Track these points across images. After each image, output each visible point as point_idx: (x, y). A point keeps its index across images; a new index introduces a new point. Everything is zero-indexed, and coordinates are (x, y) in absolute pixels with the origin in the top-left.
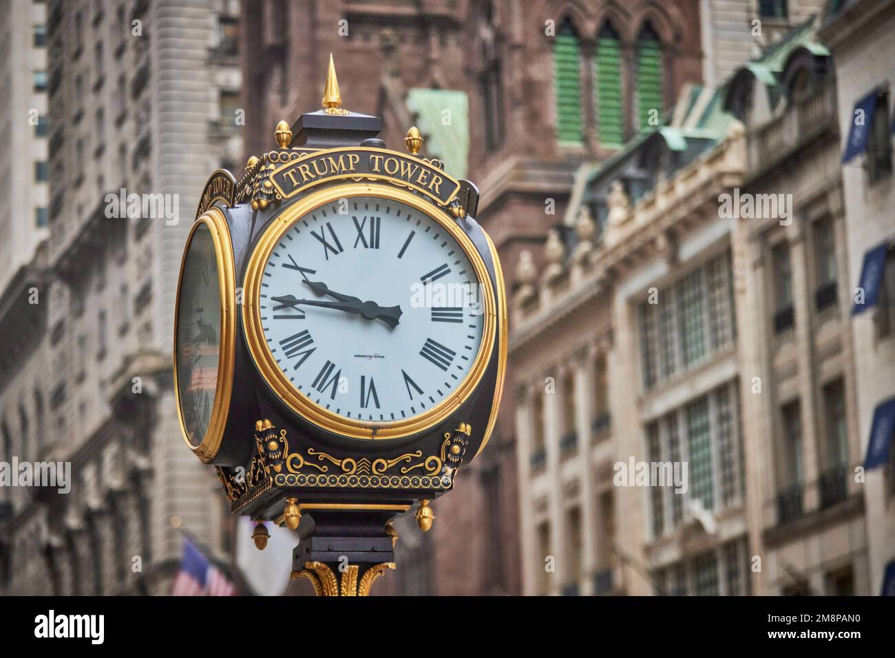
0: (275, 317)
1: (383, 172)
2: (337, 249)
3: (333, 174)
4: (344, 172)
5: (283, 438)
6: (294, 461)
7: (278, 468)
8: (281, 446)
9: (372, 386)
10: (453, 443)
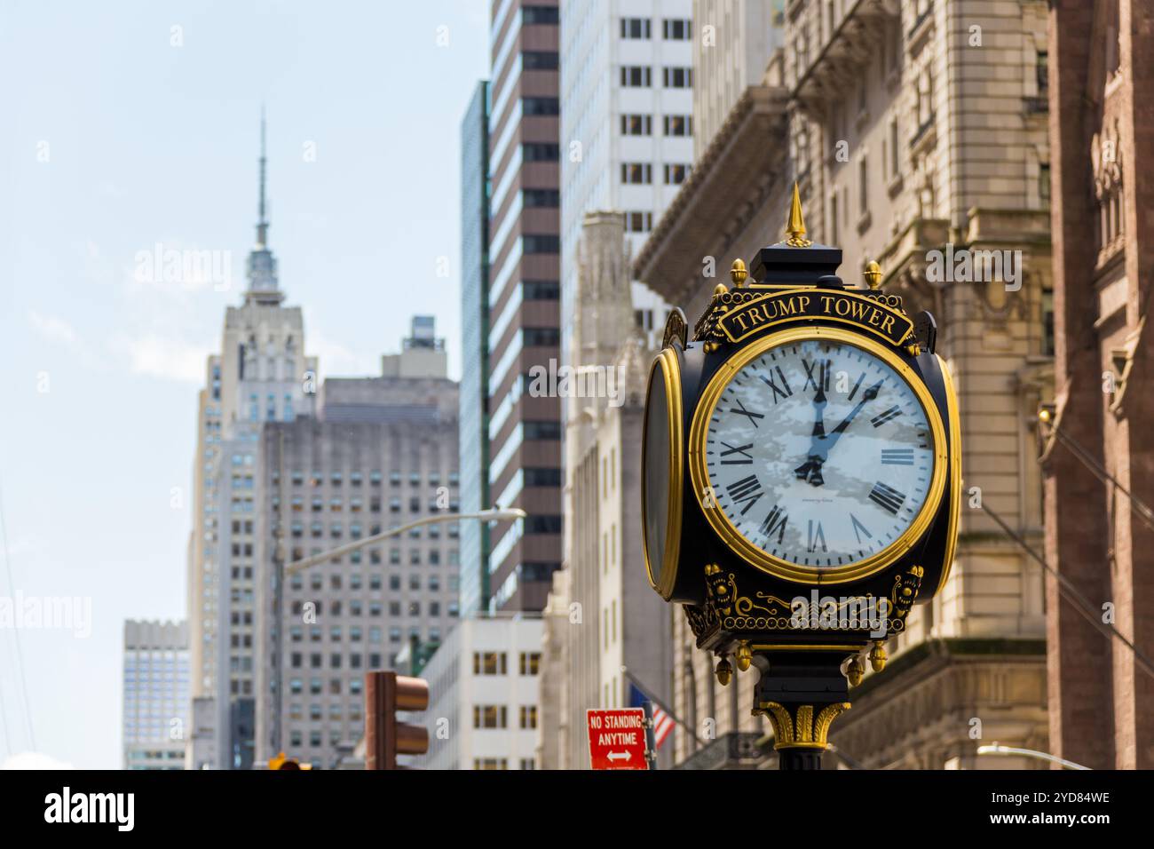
0: (723, 463)
1: (834, 314)
2: (786, 392)
3: (783, 317)
4: (795, 315)
5: (731, 582)
6: (744, 605)
7: (728, 611)
8: (730, 590)
9: (820, 531)
10: (905, 586)
